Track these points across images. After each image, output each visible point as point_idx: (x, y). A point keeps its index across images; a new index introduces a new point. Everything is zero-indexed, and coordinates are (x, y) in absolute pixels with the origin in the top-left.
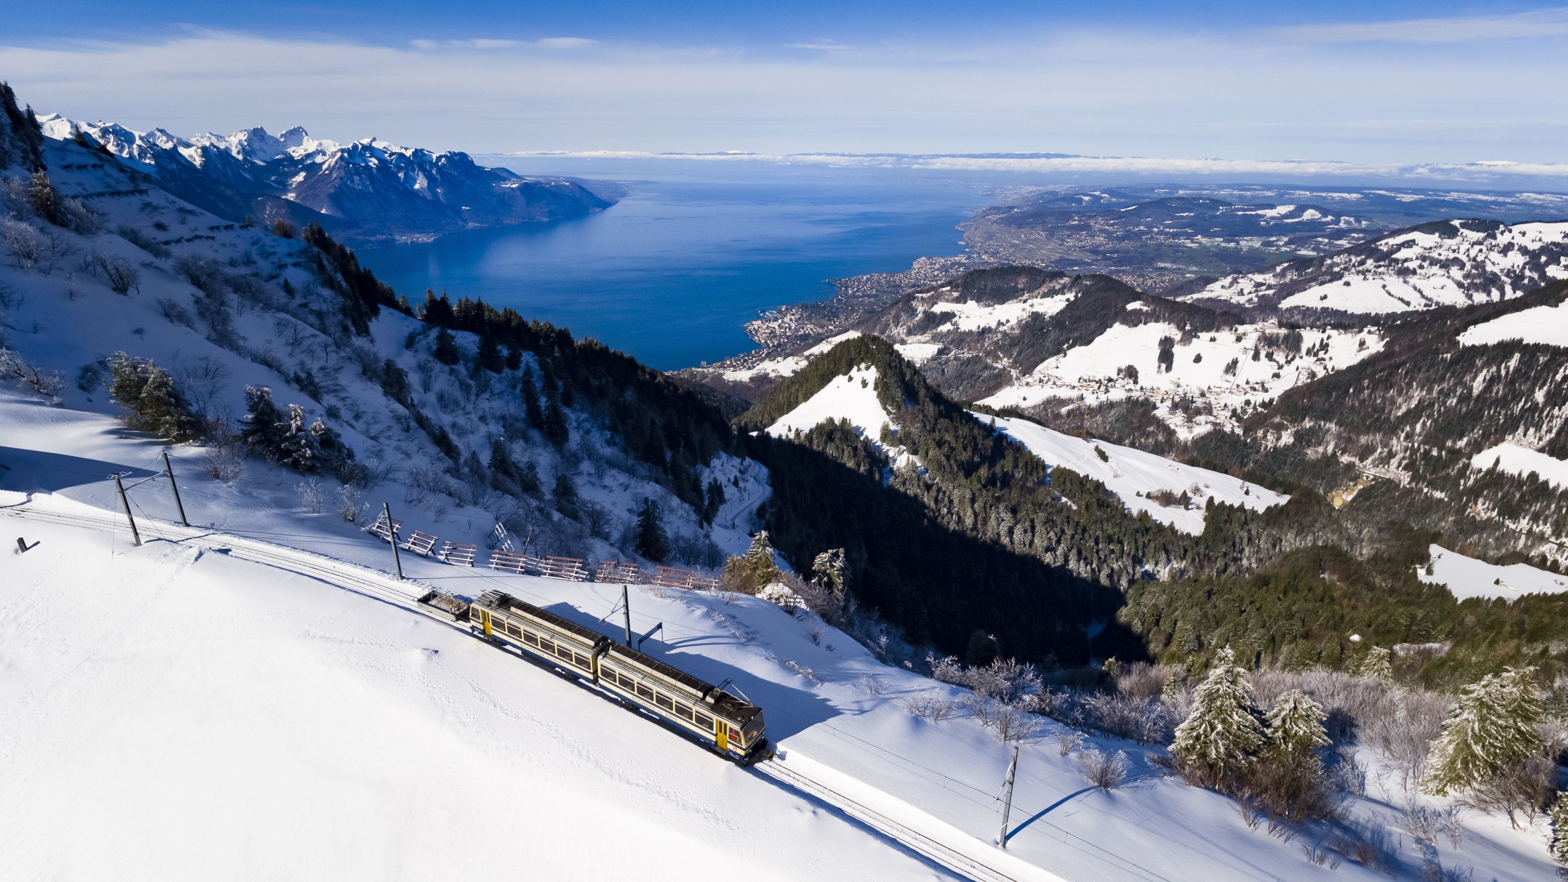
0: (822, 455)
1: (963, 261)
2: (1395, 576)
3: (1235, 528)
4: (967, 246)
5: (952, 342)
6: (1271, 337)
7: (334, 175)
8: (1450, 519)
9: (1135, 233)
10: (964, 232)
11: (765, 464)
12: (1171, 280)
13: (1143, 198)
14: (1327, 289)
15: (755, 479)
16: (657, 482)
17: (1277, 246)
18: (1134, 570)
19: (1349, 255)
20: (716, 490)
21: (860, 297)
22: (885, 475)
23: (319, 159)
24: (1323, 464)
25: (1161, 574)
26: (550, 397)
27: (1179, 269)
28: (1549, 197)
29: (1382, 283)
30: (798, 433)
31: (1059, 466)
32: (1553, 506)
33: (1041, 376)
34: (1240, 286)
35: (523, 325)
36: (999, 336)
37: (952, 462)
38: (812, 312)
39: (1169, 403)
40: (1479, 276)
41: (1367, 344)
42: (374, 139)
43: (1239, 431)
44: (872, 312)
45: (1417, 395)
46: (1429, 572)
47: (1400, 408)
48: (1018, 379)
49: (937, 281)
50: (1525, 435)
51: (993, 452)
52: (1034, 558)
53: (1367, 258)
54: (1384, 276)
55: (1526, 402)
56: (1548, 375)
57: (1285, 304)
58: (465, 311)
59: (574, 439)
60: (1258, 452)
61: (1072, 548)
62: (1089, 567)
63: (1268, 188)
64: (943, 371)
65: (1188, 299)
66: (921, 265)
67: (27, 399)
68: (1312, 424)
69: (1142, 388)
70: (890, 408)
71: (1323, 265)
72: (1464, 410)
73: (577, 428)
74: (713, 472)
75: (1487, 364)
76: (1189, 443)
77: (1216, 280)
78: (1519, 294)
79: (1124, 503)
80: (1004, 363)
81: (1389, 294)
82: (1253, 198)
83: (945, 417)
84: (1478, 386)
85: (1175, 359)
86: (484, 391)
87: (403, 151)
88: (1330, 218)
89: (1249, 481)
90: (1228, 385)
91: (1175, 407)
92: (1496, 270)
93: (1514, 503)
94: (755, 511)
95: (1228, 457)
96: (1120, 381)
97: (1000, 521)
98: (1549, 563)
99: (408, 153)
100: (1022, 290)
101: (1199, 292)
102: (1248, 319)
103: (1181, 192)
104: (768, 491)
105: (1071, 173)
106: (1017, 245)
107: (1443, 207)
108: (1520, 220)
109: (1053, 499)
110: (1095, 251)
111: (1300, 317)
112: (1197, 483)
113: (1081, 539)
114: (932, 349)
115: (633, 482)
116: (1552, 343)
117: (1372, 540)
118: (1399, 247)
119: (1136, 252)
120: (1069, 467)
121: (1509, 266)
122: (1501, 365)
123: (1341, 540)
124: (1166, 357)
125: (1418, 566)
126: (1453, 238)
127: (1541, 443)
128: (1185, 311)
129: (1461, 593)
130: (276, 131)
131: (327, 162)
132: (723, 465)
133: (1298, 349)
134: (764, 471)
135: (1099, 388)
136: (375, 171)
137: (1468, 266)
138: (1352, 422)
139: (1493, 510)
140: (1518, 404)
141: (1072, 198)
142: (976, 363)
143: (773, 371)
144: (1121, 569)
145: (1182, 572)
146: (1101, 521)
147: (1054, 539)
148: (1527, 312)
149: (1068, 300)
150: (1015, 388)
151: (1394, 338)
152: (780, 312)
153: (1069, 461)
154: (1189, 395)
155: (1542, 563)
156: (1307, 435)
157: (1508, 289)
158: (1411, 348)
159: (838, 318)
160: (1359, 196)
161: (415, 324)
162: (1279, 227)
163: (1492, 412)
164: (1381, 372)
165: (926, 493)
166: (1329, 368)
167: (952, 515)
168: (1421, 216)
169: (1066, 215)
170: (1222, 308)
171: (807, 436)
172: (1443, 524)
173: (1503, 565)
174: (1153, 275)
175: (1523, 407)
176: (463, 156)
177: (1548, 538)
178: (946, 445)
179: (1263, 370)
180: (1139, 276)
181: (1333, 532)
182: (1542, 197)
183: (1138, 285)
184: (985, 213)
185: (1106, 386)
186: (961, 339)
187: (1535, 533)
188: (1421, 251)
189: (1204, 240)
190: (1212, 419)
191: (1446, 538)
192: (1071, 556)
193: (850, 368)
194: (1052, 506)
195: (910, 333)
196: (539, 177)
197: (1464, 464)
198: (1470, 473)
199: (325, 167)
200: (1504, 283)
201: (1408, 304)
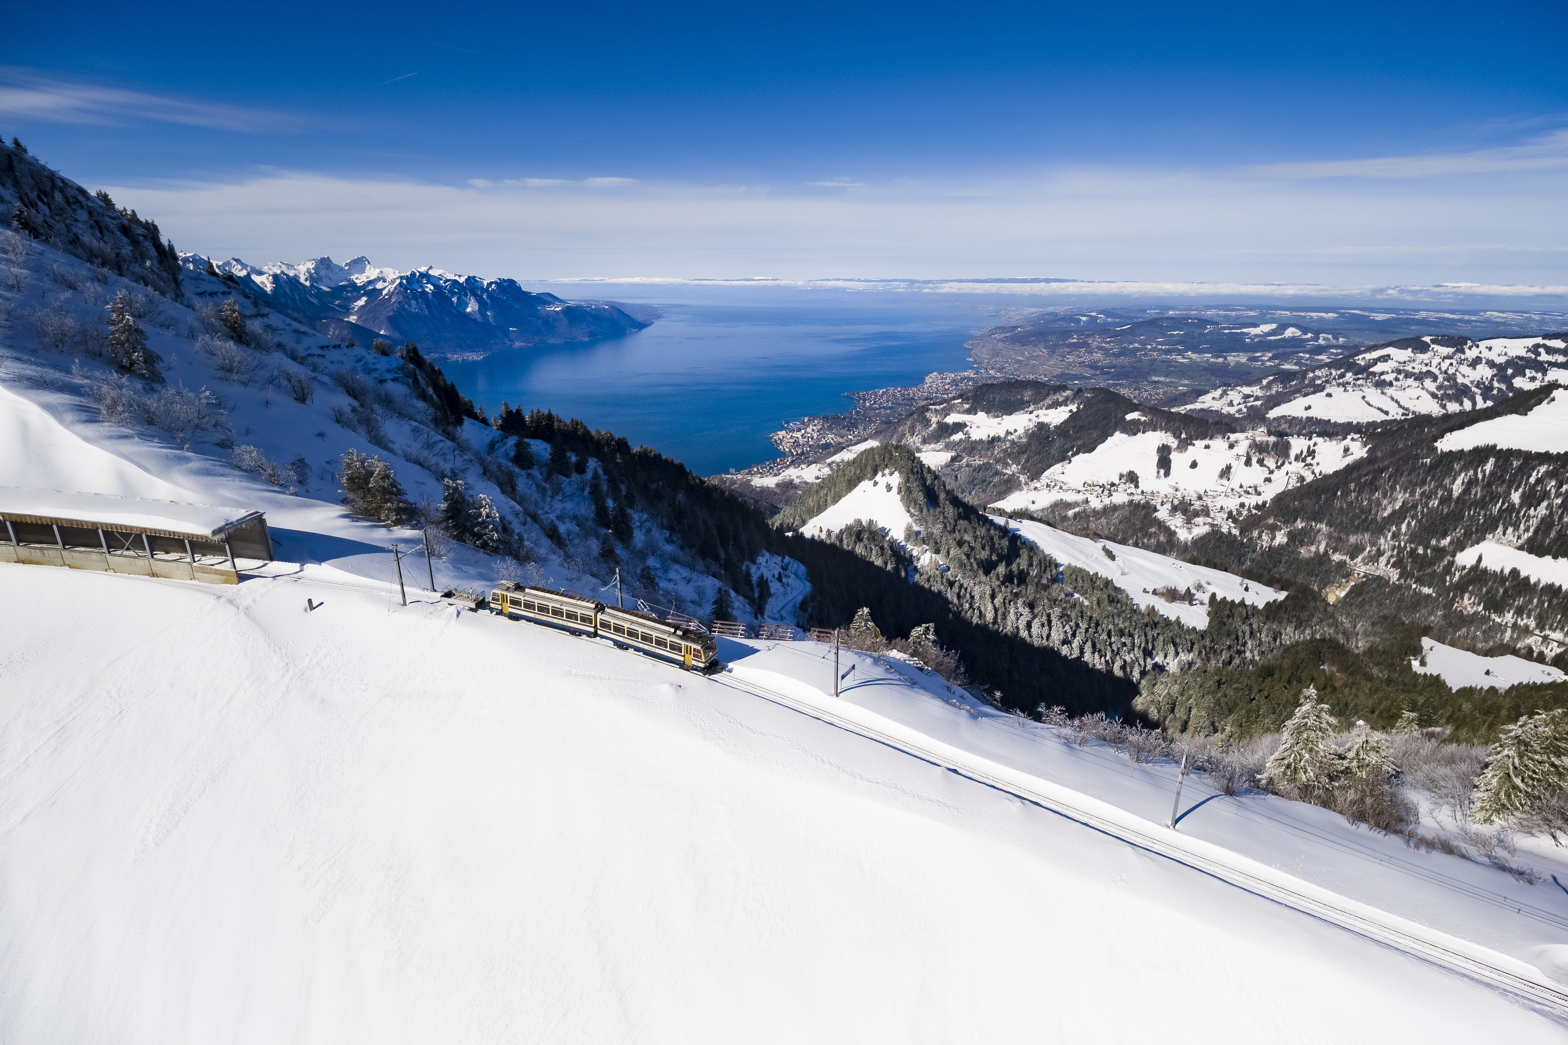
0: (851, 553)
1: (972, 376)
2: (1391, 667)
3: (1237, 622)
4: (975, 362)
5: (964, 449)
6: (1261, 444)
7: (393, 300)
8: (1439, 613)
9: (1130, 350)
10: (972, 349)
11: (802, 562)
12: (1165, 393)
13: (1137, 318)
14: (1311, 400)
15: (795, 574)
16: (715, 576)
17: (1262, 361)
18: (1145, 662)
19: (1330, 369)
20: (763, 583)
21: (877, 409)
22: (910, 573)
23: (379, 285)
24: (1315, 562)
25: (1171, 665)
26: (615, 500)
27: (1172, 382)
28: (1511, 316)
29: (1362, 394)
30: (829, 533)
31: (1070, 564)
32: (1535, 601)
33: (1048, 481)
34: (1230, 398)
35: (587, 433)
36: (1008, 444)
37: (972, 560)
38: (833, 423)
39: (1168, 506)
40: (1451, 387)
41: (1351, 450)
42: (431, 268)
43: (1235, 532)
44: (888, 423)
45: (1401, 497)
46: (1423, 663)
47: (1385, 509)
48: (1026, 484)
49: (947, 394)
50: (1504, 534)
51: (1008, 551)
52: (1052, 649)
53: (1346, 371)
54: (1363, 388)
55: (1503, 504)
56: (1522, 478)
57: (1273, 414)
58: (537, 422)
59: (639, 538)
60: (1254, 551)
61: (1087, 641)
62: (1103, 659)
63: (1251, 308)
64: (956, 477)
65: (1182, 409)
66: (932, 379)
67: (272, 488)
68: (1304, 524)
69: (1143, 492)
70: (912, 510)
71: (1306, 378)
72: (1446, 510)
73: (640, 527)
74: (759, 568)
75: (1465, 468)
76: (1189, 543)
77: (1208, 392)
78: (1490, 403)
79: (1132, 599)
80: (1013, 469)
81: (1369, 404)
82: (1238, 317)
83: (964, 519)
84: (1457, 488)
85: (1172, 465)
86: (557, 494)
87: (457, 278)
88: (1309, 335)
89: (1248, 578)
90: (1223, 489)
91: (1174, 509)
92: (1467, 381)
93: (1498, 598)
94: (798, 605)
95: (1226, 556)
96: (1122, 486)
97: (1018, 616)
98: (1535, 655)
99: (462, 280)
100: (1028, 402)
101: (1192, 403)
102: (1238, 428)
103: (1170, 313)
104: (808, 587)
105: (1069, 296)
106: (1021, 362)
107: (1413, 325)
108: (1485, 336)
109: (1066, 595)
110: (1093, 366)
111: (1287, 426)
112: (1199, 580)
113: (1095, 633)
114: (945, 457)
115: (694, 576)
116: (1524, 448)
117: (1366, 634)
118: (1375, 362)
119: (1131, 367)
120: (1079, 565)
121: (1478, 378)
122: (1477, 469)
123: (1338, 634)
124: (1164, 463)
125: (1412, 658)
126: (1425, 353)
127: (1520, 542)
128: (1179, 420)
129: (1455, 683)
130: (341, 260)
131: (387, 288)
132: (767, 562)
133: (1287, 456)
134: (802, 568)
135: (1103, 492)
136: (430, 296)
137: (1440, 378)
138: (1341, 523)
139: (1479, 604)
140: (1495, 505)
141: (1070, 318)
142: (986, 469)
143: (797, 477)
144: (1133, 662)
145: (1190, 664)
146: (1113, 616)
147: (1070, 633)
148: (1498, 421)
149: (1071, 411)
150: (1024, 492)
151: (1376, 445)
152: (803, 423)
153: (1078, 560)
154: (1187, 498)
155: (1528, 654)
156: (1300, 535)
157: (1479, 399)
158: (1392, 454)
159: (857, 428)
160: (1335, 315)
161: (494, 432)
162: (1262, 344)
163: (1472, 513)
164: (1366, 475)
165: (949, 590)
166: (1317, 472)
167: (974, 609)
168: (1394, 333)
169: (1067, 334)
170: (1214, 418)
171: (837, 537)
172: (1433, 618)
173: (1492, 656)
174: (1148, 388)
175: (1501, 507)
176: (512, 282)
177: (1532, 631)
178: (966, 545)
179: (1254, 475)
180: (1135, 389)
181: (1330, 626)
182: (1504, 315)
183: (1135, 397)
184: (991, 333)
185: (1109, 490)
186: (972, 447)
187: (1520, 626)
188: (1396, 365)
189: (1195, 356)
190: (1209, 520)
191: (1436, 631)
192: (1086, 648)
193: (875, 473)
194: (1066, 602)
195: (925, 441)
196: (581, 301)
197: (1449, 561)
198: (1455, 570)
199: (384, 292)
200: (1474, 394)
201: (1387, 413)
